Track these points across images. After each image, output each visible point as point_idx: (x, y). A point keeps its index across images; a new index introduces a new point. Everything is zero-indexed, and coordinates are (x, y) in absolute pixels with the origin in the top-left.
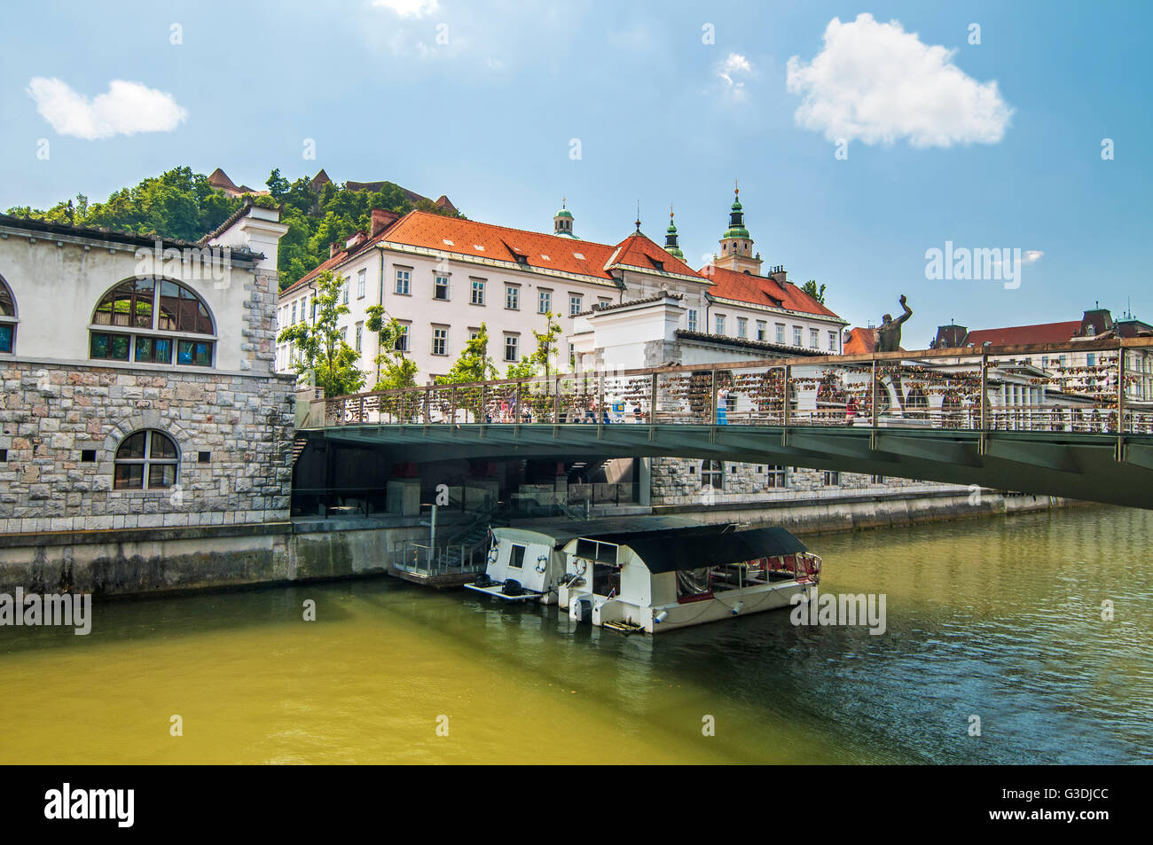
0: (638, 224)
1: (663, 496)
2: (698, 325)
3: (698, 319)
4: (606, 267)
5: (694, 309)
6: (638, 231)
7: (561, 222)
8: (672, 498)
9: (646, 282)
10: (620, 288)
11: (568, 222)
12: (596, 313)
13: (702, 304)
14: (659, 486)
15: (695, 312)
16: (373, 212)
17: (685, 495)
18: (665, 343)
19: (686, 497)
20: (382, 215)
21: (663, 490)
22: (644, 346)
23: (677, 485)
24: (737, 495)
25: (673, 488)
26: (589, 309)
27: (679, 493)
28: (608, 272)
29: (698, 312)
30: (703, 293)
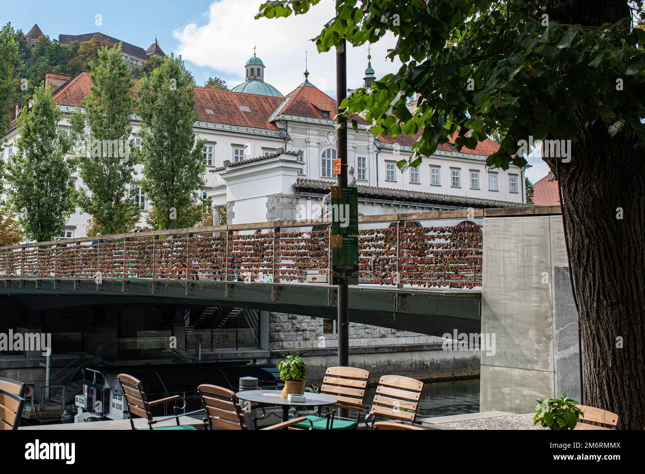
0: (306, 74)
1: (282, 341)
2: (367, 172)
3: (367, 166)
4: (272, 119)
5: (362, 156)
6: (307, 81)
7: (252, 70)
8: (292, 343)
9: (312, 132)
10: (284, 138)
11: (259, 69)
12: (228, 169)
13: (371, 151)
14: (278, 331)
15: (364, 159)
16: (47, 76)
17: (306, 339)
18: (281, 196)
19: (307, 342)
20: (55, 78)
21: (282, 335)
22: (266, 199)
23: (298, 330)
24: (362, 340)
25: (293, 333)
26: (222, 165)
27: (300, 338)
28: (273, 123)
29: (367, 160)
30: (372, 139)
